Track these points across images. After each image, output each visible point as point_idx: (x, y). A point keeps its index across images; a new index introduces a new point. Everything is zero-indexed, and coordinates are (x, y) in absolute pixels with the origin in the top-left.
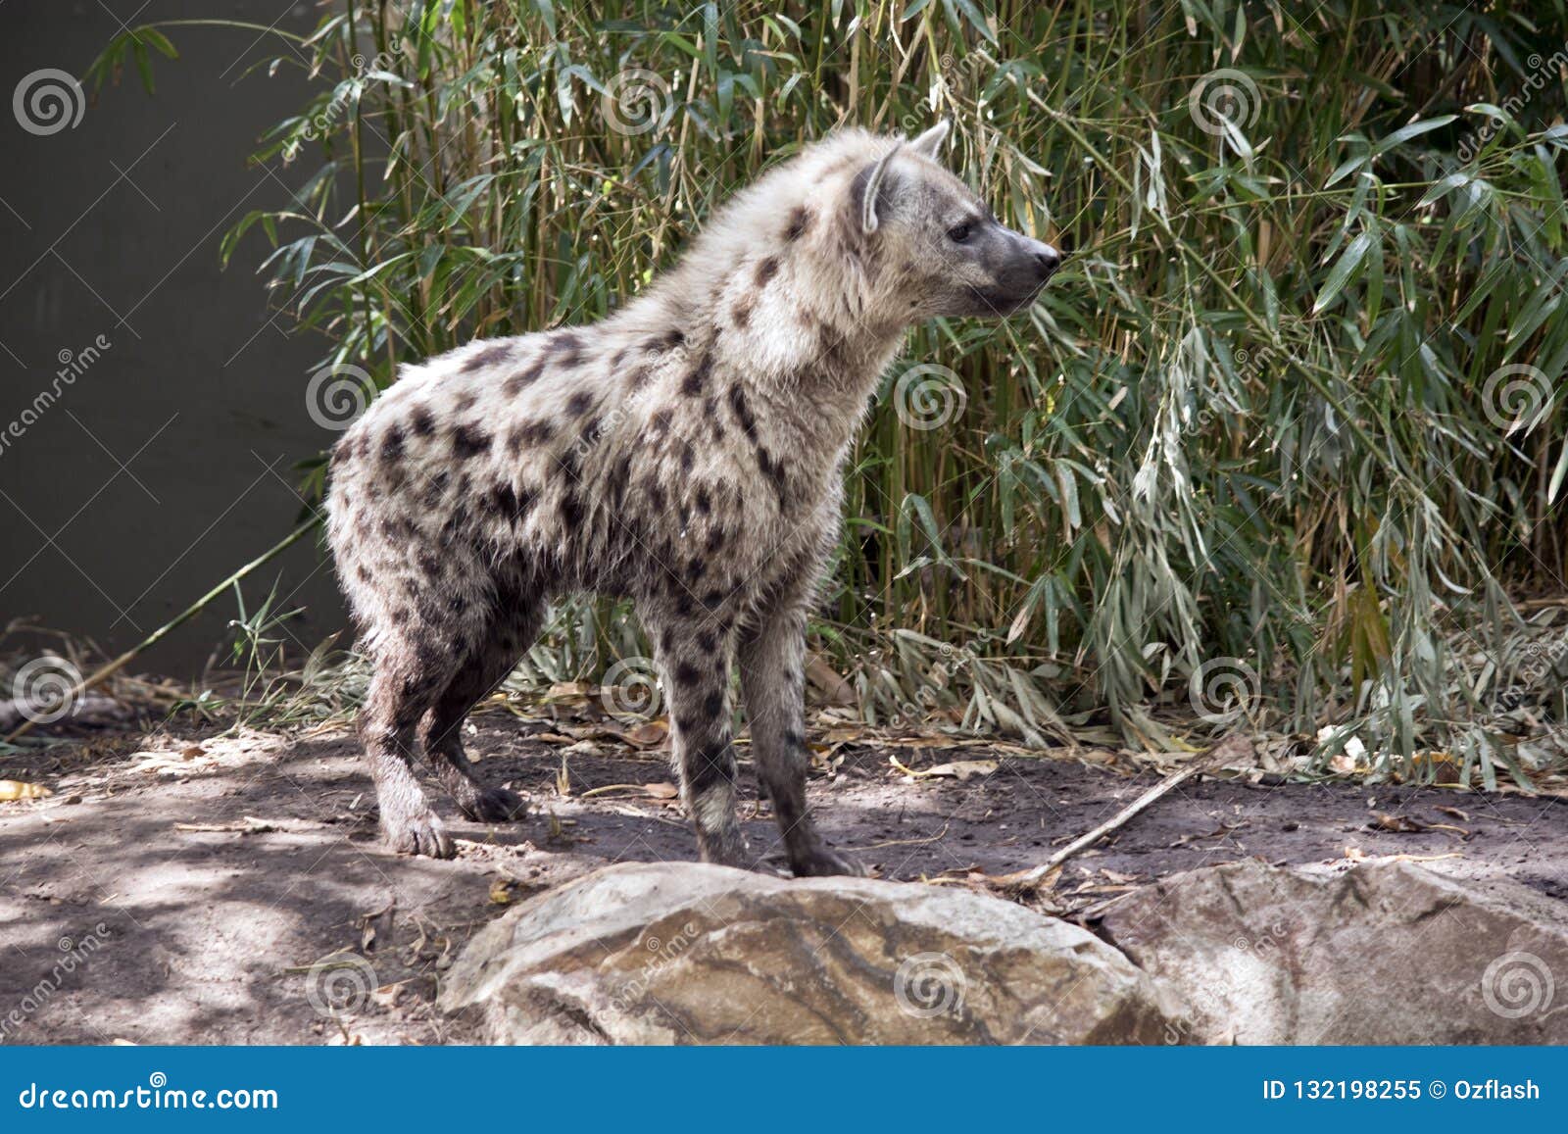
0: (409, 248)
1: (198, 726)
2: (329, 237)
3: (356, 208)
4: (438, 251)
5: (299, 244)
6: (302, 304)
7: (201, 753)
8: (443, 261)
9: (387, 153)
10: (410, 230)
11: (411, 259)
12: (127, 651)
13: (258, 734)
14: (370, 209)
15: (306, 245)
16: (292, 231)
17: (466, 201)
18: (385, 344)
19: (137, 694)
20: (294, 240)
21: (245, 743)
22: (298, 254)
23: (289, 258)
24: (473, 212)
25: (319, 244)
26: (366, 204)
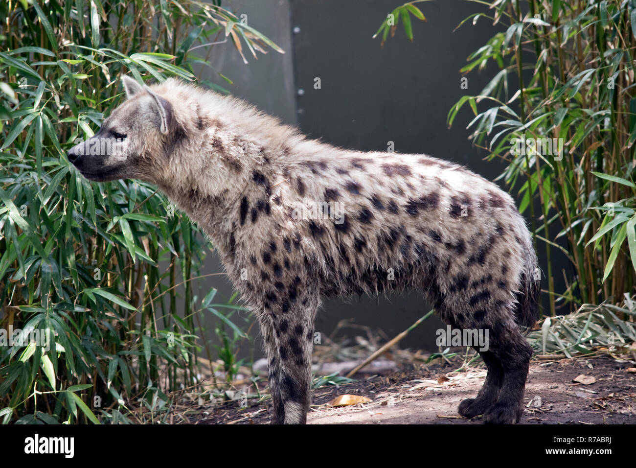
0: (547, 111)
1: (444, 367)
2: (505, 107)
3: (519, 92)
4: (564, 112)
5: (489, 112)
6: (492, 142)
7: (447, 380)
8: (566, 117)
9: (534, 62)
10: (548, 102)
11: (548, 117)
12: (402, 332)
13: (475, 370)
14: (527, 92)
15: (493, 113)
16: (484, 106)
17: (579, 84)
18: (535, 164)
19: (406, 359)
20: (486, 110)
21: (469, 375)
22: (489, 117)
23: (484, 120)
24: (583, 91)
25: (500, 112)
26: (524, 90)
